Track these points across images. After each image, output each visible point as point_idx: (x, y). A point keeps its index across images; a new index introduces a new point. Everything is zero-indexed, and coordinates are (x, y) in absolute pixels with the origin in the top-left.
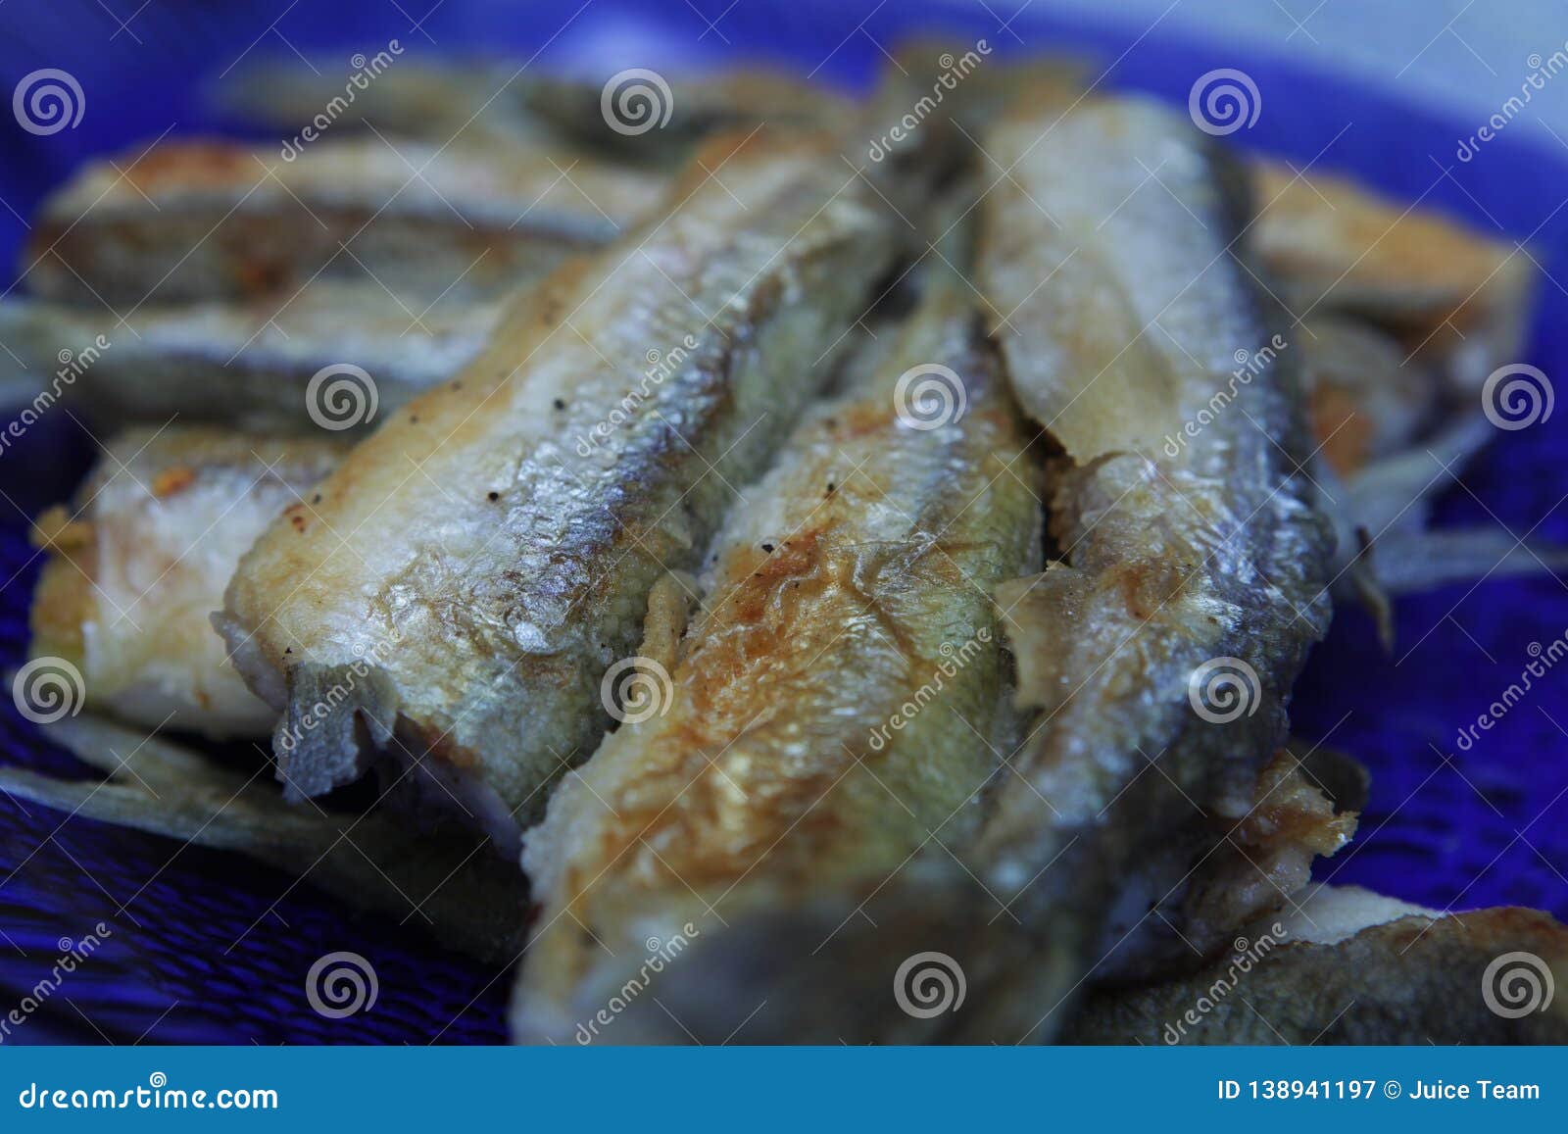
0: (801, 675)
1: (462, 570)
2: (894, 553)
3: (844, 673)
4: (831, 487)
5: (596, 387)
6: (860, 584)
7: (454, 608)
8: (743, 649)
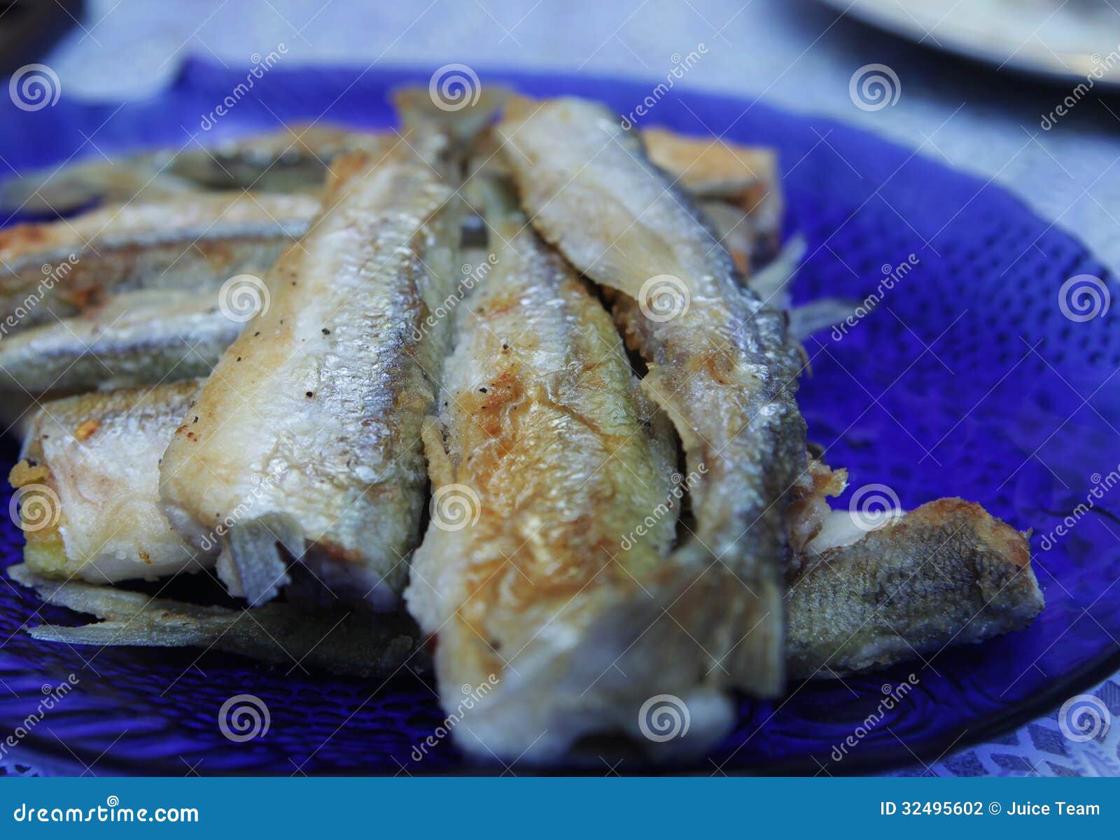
0: (539, 461)
1: (309, 443)
2: (563, 376)
3: (566, 453)
4: (505, 347)
5: (345, 317)
6: (554, 400)
7: (313, 467)
8: (496, 453)
